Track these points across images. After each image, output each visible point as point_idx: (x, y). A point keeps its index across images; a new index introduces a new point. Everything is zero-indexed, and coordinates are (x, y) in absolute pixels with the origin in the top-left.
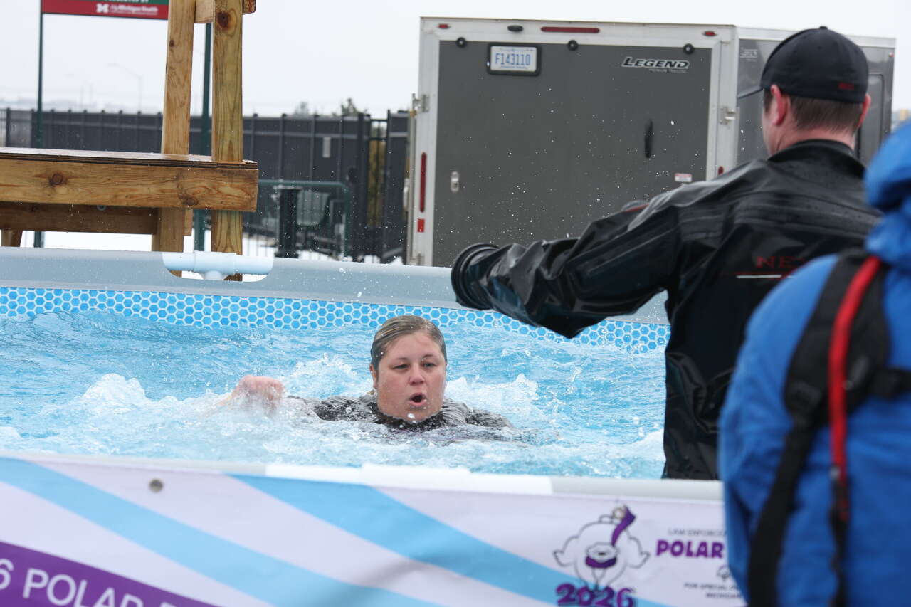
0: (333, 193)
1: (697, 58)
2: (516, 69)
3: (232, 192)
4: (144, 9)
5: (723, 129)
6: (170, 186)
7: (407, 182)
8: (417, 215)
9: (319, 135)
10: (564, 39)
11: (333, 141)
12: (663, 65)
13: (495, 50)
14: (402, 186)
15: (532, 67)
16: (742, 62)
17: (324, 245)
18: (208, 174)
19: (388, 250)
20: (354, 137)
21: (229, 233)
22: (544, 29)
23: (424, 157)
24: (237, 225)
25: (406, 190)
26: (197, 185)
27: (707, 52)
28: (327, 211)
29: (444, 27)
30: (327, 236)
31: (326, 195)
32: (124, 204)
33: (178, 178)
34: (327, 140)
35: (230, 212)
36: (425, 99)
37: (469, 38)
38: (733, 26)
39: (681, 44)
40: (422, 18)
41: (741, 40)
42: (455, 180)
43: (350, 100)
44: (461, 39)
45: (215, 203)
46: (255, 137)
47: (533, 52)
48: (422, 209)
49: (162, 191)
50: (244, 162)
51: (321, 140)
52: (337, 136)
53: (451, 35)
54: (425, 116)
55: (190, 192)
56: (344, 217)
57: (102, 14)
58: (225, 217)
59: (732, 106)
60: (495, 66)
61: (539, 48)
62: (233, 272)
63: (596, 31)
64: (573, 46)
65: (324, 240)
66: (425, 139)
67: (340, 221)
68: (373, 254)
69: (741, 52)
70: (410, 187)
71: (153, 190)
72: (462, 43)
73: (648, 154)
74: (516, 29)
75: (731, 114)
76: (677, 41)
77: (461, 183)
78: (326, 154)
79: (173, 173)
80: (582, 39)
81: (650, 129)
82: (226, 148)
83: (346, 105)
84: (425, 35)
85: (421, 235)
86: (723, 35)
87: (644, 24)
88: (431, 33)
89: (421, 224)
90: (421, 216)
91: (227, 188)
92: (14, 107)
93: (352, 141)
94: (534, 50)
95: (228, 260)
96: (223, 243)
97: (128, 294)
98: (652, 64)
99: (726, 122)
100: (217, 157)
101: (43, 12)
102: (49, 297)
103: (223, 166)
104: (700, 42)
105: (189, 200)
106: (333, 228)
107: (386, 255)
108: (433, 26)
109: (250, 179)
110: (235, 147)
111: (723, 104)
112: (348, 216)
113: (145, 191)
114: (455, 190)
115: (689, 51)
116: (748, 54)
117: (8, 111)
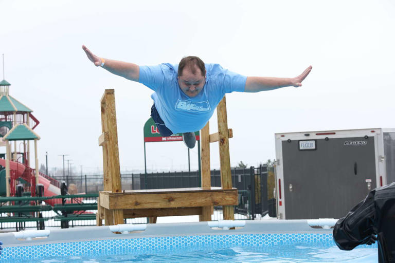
0: (243, 194)
1: (369, 140)
2: (308, 148)
3: (229, 199)
4: (177, 138)
5: (380, 163)
6: (209, 199)
7: (275, 189)
8: (279, 200)
9: (237, 175)
10: (324, 137)
11: (242, 176)
12: (358, 143)
13: (300, 142)
14: (273, 191)
15: (314, 147)
16: (385, 140)
17: (242, 211)
18: (221, 194)
19: (264, 212)
20: (249, 174)
21: (229, 213)
22: (317, 134)
23: (280, 180)
24: (232, 211)
25: (274, 192)
26: (217, 198)
27: (373, 138)
28: (241, 200)
29: (283, 136)
30: (242, 208)
31: (241, 195)
32: (194, 206)
33: (211, 196)
34: (240, 176)
35: (229, 206)
36: (278, 160)
37: (291, 139)
38: (380, 129)
39: (364, 136)
40: (275, 134)
41: (384, 133)
42: (291, 187)
43: (241, 162)
44: (289, 140)
45: (224, 203)
46: (215, 177)
47: (314, 142)
48: (280, 198)
49: (206, 201)
50: (233, 188)
51: (238, 176)
52: (243, 175)
53: (285, 139)
54: (279, 166)
55: (215, 200)
56: (248, 201)
57: (164, 141)
58: (228, 208)
59: (383, 155)
60: (301, 148)
61: (316, 140)
62: (232, 226)
63: (334, 133)
64: (327, 139)
65: (242, 210)
66: (280, 174)
67: (247, 203)
68: (259, 213)
69: (384, 137)
70: (276, 191)
71: (203, 200)
72: (289, 141)
73: (356, 174)
74: (307, 135)
75: (383, 158)
76: (362, 135)
77: (293, 188)
78: (240, 181)
79: (209, 194)
80: (330, 137)
81: (356, 165)
82: (226, 184)
83: (240, 163)
84: (276, 139)
85: (281, 207)
86: (378, 132)
87: (350, 130)
88: (279, 138)
89: (281, 203)
90: (280, 200)
91: (228, 198)
92: (134, 173)
93: (248, 176)
94: (314, 141)
95: (230, 223)
96: (228, 216)
97: (197, 236)
98: (354, 143)
99: (381, 161)
100: (223, 188)
101: (145, 142)
102: (171, 239)
103: (226, 190)
104: (370, 135)
105: (215, 203)
106: (244, 206)
107: (263, 213)
108: (279, 136)
109: (235, 194)
110: (229, 183)
111: (380, 155)
112: (249, 202)
113: (200, 201)
114: (291, 190)
115: (366, 138)
116: (387, 137)
117: (133, 175)
